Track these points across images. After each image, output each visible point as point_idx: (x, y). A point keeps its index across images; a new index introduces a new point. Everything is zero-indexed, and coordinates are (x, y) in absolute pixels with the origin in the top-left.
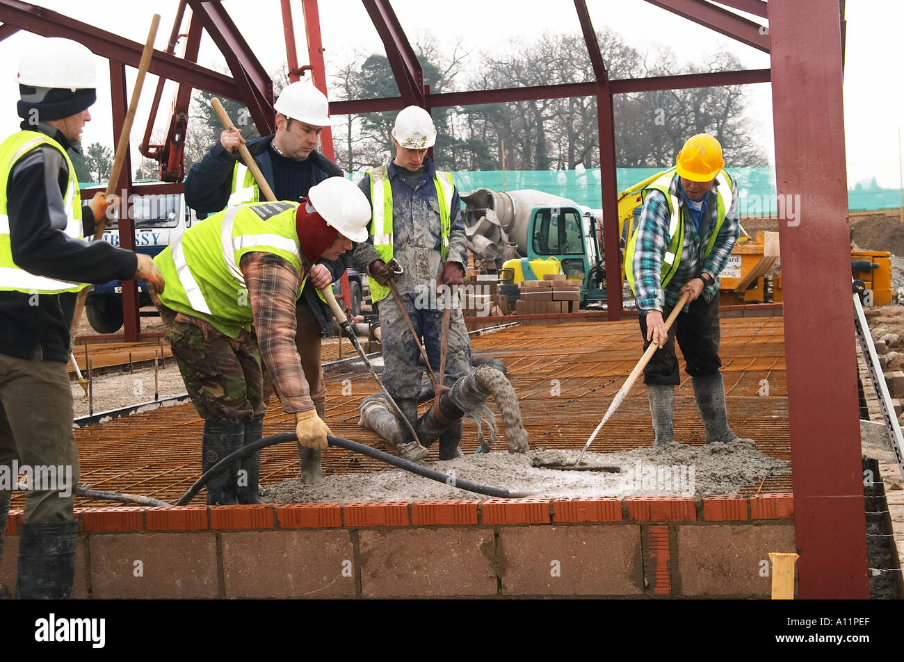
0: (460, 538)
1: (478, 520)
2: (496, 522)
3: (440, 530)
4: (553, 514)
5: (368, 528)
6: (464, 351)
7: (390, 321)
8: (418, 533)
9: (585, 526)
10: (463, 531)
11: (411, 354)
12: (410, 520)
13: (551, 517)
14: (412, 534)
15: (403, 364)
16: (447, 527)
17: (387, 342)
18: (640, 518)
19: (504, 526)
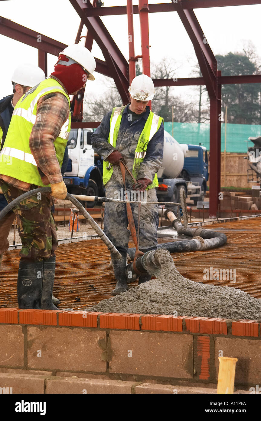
0: (86, 335)
1: (97, 325)
2: (107, 327)
3: (75, 330)
4: (141, 324)
5: (33, 325)
6: (149, 218)
8: (62, 330)
9: (160, 333)
10: (88, 331)
11: (122, 219)
12: (58, 323)
13: (140, 326)
14: (59, 331)
15: (117, 225)
16: (79, 328)
17: (108, 212)
18: (193, 330)
19: (112, 330)
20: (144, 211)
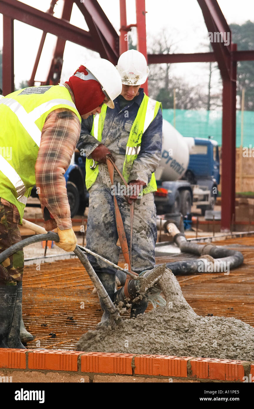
1: (78, 368)
2: (91, 371)
4: (134, 367)
6: (145, 230)
7: (94, 206)
9: (158, 379)
10: (66, 376)
11: (110, 232)
13: (133, 369)
15: (104, 239)
16: (54, 372)
17: (93, 223)
18: (201, 375)
19: (97, 374)
20: (138, 222)
